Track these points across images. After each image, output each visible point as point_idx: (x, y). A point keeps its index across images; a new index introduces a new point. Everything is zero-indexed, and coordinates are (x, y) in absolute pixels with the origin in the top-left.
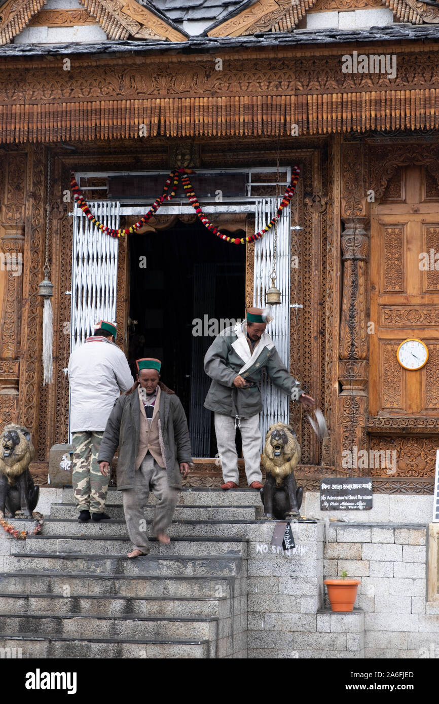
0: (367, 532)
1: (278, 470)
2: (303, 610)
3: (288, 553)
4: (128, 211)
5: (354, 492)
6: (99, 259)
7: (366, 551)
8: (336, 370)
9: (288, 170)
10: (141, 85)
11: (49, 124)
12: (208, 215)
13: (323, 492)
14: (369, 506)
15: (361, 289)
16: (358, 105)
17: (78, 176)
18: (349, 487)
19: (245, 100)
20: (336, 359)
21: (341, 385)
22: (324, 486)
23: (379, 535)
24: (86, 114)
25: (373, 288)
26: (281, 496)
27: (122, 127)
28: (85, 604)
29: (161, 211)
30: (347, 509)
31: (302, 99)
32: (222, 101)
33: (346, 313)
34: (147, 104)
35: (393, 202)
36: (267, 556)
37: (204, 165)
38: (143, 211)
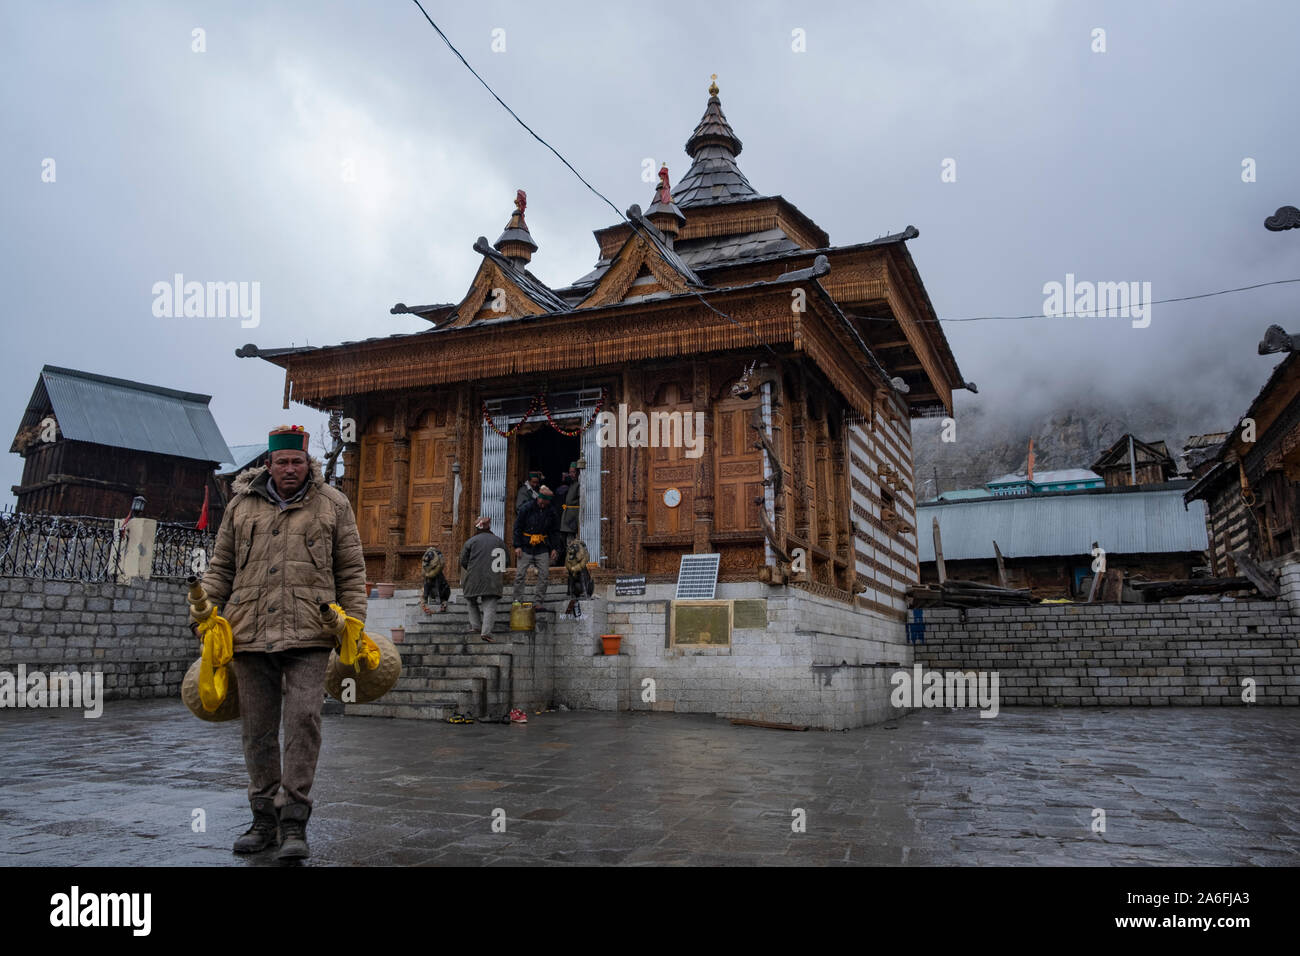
0: (632, 606)
1: (573, 568)
2: (585, 654)
3: (577, 619)
4: (513, 421)
5: (635, 584)
6: (497, 450)
7: (632, 618)
8: (625, 509)
9: (600, 390)
10: (505, 344)
11: (458, 371)
12: (555, 420)
13: (618, 585)
14: (643, 592)
15: (641, 459)
16: (621, 346)
17: (487, 403)
18: (632, 581)
19: (560, 348)
20: (625, 502)
21: (628, 518)
22: (618, 581)
23: (639, 608)
24: (476, 364)
25: (650, 458)
26: (578, 585)
27: (495, 370)
28: (442, 648)
29: (529, 419)
30: (631, 595)
31: (591, 345)
32: (548, 350)
33: (632, 474)
34: (508, 355)
35: (663, 405)
36: (566, 621)
37: (555, 391)
38: (520, 420)
